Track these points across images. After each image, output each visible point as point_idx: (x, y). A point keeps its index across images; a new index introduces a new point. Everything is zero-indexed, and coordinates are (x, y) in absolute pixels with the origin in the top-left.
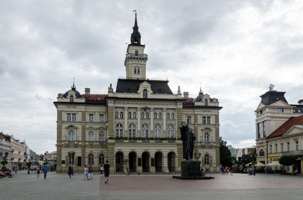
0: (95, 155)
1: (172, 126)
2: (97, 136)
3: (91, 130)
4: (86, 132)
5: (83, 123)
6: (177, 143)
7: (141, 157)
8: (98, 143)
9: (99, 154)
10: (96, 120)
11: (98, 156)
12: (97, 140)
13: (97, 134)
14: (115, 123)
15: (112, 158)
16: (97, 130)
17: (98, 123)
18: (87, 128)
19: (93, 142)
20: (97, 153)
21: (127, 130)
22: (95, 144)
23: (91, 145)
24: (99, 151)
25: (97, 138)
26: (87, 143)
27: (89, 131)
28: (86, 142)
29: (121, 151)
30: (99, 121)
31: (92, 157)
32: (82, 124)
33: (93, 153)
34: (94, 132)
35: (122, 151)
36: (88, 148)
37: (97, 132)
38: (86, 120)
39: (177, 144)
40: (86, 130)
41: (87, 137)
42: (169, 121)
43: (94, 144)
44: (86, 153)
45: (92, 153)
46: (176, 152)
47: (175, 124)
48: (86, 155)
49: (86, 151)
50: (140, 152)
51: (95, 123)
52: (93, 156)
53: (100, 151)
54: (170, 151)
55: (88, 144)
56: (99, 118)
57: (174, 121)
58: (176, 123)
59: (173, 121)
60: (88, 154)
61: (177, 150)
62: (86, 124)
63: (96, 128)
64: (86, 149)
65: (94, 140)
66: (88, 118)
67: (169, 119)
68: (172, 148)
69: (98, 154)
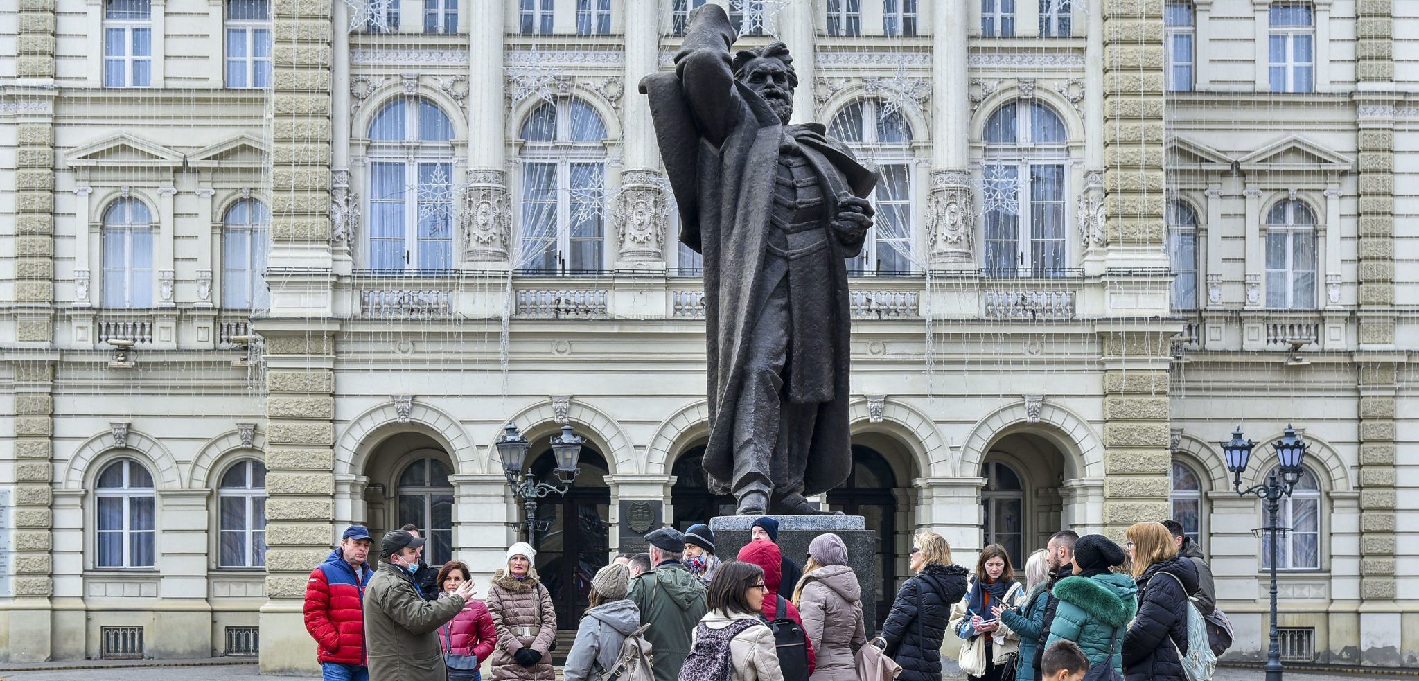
0: (167, 477)
1: (1045, 122)
2: (185, 248)
3: (125, 184)
4: (65, 204)
5: (34, 107)
6: (1092, 322)
7: (657, 494)
8: (198, 336)
9: (215, 453)
10: (176, 68)
11: (201, 474)
12: (193, 295)
13: (185, 226)
14: (353, 96)
15: (318, 507)
16: (187, 182)
17: (203, 97)
18: (73, 161)
19: (148, 318)
20: (189, 451)
21: (503, 175)
22: (163, 337)
23: (125, 350)
24: (214, 429)
25: (186, 271)
26: (77, 336)
27: (103, 195)
28: (58, 315)
29: (419, 416)
30: (216, 81)
31: (143, 492)
32: (23, 107)
33: (144, 446)
34: (159, 201)
35: (428, 419)
36: (85, 390)
37: (185, 204)
38: (67, 68)
39: (1102, 337)
40: (65, 181)
41: (81, 265)
42: (1005, 61)
43: (157, 344)
44: (65, 450)
45: (134, 442)
46: (1078, 435)
47: (1075, 92)
48: (61, 469)
49: (64, 427)
50: (654, 429)
51: (169, 97)
52: (148, 482)
53: (230, 425)
54: (1009, 419)
55: (89, 345)
56: (214, 47)
57: (1071, 62)
58: (1094, 83)
59: (1060, 61)
60: (89, 454)
61: (1093, 409)
62: (66, 110)
63: (172, 161)
64: (64, 404)
65: (159, 297)
66: (92, 46)
67: (1008, 33)
68: (1032, 384)
69: (207, 462)
